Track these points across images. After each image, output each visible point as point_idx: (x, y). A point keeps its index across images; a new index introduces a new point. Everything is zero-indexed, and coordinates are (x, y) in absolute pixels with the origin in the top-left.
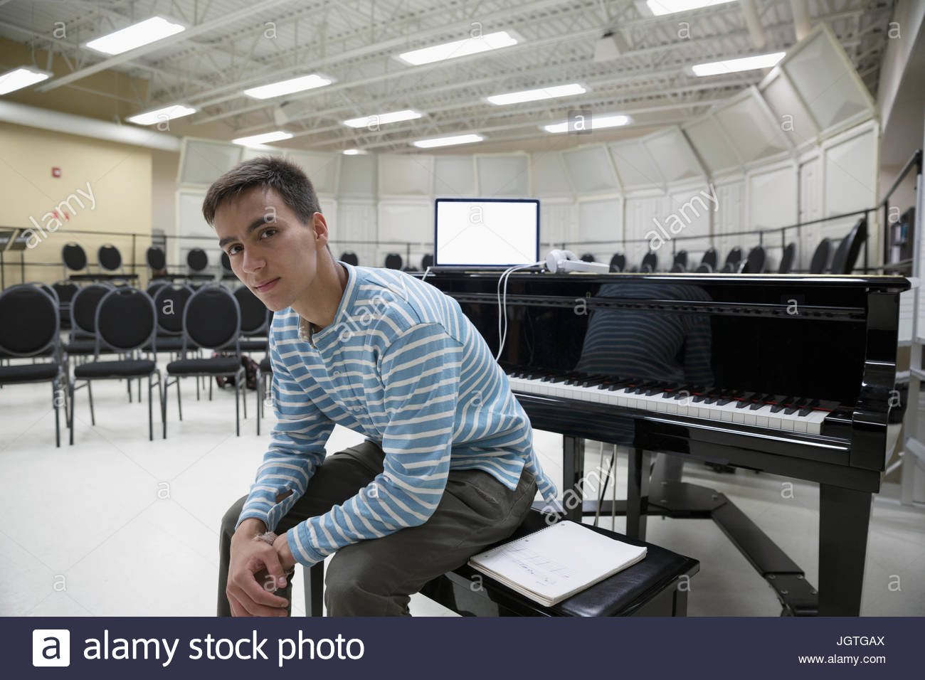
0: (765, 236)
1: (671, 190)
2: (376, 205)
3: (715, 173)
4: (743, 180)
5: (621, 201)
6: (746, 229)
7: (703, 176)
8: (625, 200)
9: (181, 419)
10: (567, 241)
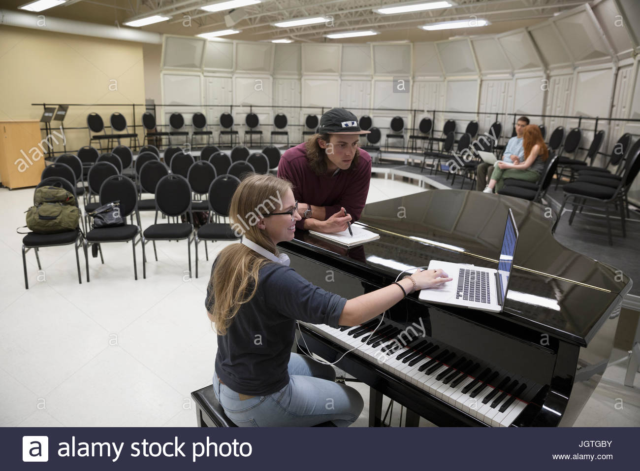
0: (583, 121)
1: (517, 76)
2: (300, 79)
3: (551, 66)
4: (572, 74)
5: (479, 82)
6: (570, 115)
7: (542, 68)
8: (482, 81)
9: (157, 260)
10: (437, 110)
